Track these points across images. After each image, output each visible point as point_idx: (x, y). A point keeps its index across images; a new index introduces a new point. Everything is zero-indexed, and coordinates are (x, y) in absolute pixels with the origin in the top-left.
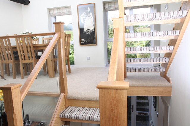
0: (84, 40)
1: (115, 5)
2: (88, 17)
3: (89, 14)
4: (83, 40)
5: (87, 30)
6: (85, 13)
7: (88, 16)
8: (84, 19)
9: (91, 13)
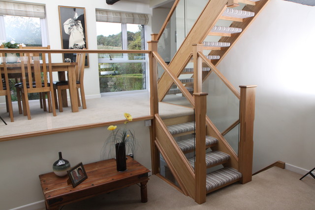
0: (70, 60)
1: (107, 15)
2: (75, 27)
3: (77, 23)
4: (68, 59)
5: (74, 45)
6: (70, 19)
7: (76, 25)
8: (69, 28)
9: (80, 21)
